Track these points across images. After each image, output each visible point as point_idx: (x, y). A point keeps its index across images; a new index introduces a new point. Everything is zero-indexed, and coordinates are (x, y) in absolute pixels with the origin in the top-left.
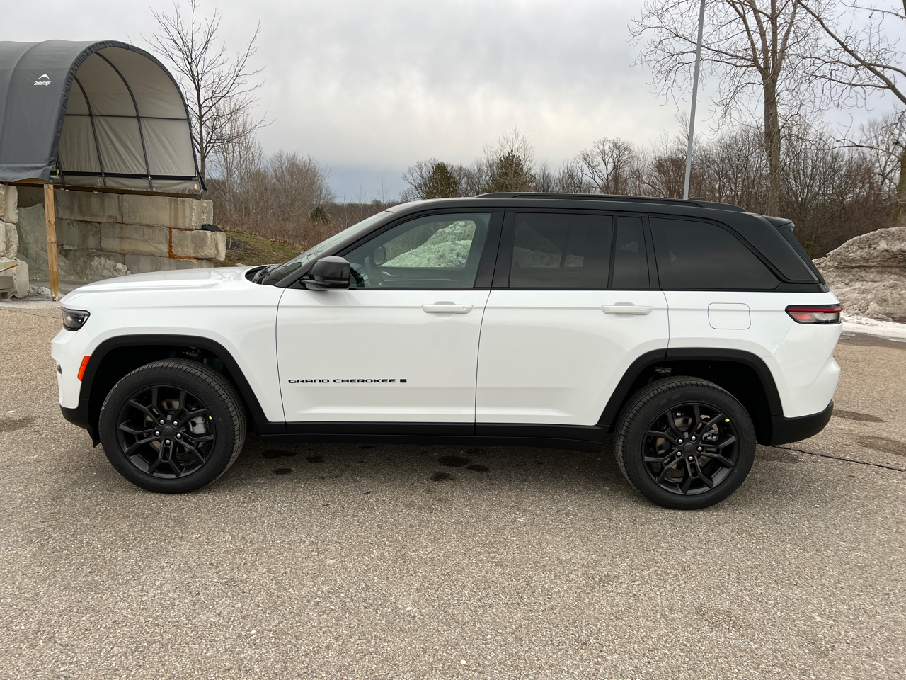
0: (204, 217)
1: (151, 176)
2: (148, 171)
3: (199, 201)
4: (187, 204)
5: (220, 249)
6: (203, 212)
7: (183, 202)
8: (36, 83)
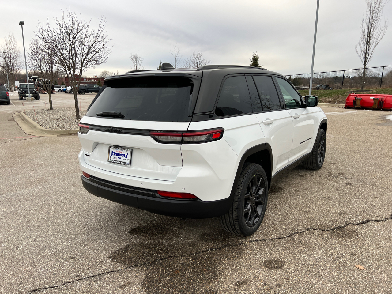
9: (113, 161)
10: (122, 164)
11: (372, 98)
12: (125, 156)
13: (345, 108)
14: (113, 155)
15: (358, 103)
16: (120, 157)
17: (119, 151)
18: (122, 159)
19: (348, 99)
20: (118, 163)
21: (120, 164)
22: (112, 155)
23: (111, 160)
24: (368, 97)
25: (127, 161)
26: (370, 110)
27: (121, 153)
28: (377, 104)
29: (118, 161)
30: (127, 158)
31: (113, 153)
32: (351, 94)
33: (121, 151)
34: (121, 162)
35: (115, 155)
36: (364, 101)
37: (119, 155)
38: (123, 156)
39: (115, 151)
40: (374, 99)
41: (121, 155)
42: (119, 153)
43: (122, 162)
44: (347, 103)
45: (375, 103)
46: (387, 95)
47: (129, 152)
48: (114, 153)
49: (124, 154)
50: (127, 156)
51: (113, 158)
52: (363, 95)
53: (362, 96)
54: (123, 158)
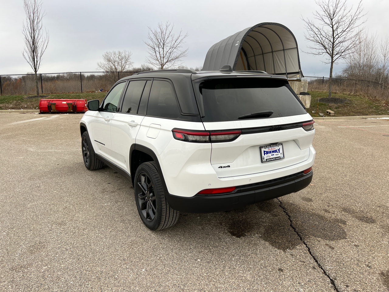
0: (302, 89)
1: (287, 73)
2: (286, 71)
3: (300, 82)
4: (295, 84)
5: (307, 103)
6: (302, 87)
7: (294, 83)
8: (236, 45)
9: (268, 160)
10: (277, 159)
11: (65, 103)
12: (278, 151)
13: (39, 114)
14: (266, 154)
15: (53, 107)
16: (273, 153)
17: (270, 149)
18: (275, 155)
19: (40, 104)
20: (274, 160)
21: (276, 160)
22: (264, 155)
23: (265, 160)
24: (60, 102)
25: (280, 155)
26: (67, 113)
27: (273, 150)
28: (71, 108)
29: (273, 158)
30: (279, 152)
31: (265, 153)
32: (42, 100)
33: (273, 148)
34: (275, 158)
35: (267, 153)
36: (57, 106)
37: (272, 152)
38: (276, 152)
39: (267, 150)
40: (68, 104)
41: (273, 152)
42: (272, 150)
43: (277, 158)
44: (40, 108)
45: (70, 107)
46: (77, 100)
47: (280, 147)
48: (267, 152)
49: (277, 150)
50: (279, 150)
51: (266, 157)
52: (55, 101)
53: (53, 101)
54: (276, 153)
